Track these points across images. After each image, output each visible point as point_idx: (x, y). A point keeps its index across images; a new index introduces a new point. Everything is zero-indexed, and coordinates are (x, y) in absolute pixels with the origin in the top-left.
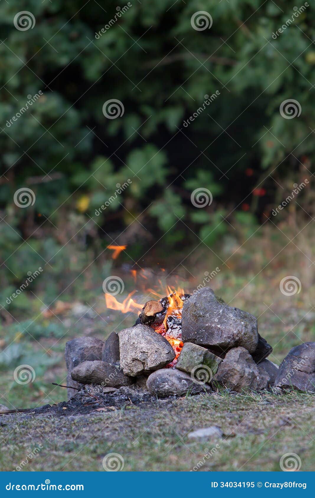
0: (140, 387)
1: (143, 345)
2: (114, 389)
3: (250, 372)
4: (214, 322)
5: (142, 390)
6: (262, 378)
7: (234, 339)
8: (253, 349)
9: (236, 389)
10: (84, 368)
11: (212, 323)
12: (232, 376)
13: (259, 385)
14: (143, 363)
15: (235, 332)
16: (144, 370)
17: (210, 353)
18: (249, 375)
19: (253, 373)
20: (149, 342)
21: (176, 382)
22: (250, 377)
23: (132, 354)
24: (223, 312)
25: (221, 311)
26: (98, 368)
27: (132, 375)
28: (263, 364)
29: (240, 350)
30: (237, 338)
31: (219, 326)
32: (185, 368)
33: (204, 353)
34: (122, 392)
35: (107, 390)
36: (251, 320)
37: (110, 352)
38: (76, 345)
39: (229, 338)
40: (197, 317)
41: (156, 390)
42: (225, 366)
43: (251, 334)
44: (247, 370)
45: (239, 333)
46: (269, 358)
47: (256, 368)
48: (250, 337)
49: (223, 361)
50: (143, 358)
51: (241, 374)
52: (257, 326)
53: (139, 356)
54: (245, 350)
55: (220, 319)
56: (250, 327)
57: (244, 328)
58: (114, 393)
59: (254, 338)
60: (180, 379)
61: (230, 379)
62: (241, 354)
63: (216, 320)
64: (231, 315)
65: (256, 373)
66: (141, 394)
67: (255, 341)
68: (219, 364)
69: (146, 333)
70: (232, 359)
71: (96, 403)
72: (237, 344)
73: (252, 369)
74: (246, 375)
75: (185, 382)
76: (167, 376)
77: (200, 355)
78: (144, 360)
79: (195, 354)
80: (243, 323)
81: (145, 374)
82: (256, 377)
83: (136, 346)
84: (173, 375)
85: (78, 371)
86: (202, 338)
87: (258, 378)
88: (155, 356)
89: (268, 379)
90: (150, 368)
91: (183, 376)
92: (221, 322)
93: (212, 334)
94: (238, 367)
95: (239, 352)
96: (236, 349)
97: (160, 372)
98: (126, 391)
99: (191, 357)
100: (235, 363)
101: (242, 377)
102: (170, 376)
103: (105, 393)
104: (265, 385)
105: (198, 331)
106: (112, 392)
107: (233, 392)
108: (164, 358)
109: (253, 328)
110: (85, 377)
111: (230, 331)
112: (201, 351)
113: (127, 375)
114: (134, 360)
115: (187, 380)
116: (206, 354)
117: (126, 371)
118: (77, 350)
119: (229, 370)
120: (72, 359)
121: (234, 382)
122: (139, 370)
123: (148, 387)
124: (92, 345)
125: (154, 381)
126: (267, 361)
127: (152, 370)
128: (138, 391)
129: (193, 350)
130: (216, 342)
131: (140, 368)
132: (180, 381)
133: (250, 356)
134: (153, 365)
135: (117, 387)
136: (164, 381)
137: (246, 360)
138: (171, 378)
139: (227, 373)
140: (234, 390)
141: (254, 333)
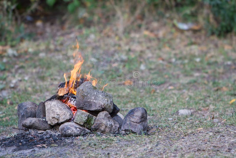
0: (56, 129)
1: (58, 111)
2: (43, 131)
3: (110, 124)
4: (92, 99)
5: (57, 132)
6: (116, 126)
7: (102, 107)
8: (111, 111)
9: (103, 132)
10: (29, 121)
11: (91, 99)
12: (101, 126)
13: (114, 130)
14: (58, 120)
15: (102, 104)
16: (58, 122)
17: (91, 115)
18: (109, 125)
19: (111, 124)
20: (60, 109)
21: (74, 129)
22: (110, 126)
23: (52, 115)
24: (96, 94)
25: (95, 93)
26: (35, 122)
27: (52, 125)
28: (115, 117)
29: (105, 112)
30: (103, 107)
31: (94, 101)
32: (78, 123)
33: (87, 115)
34: (47, 133)
35: (40, 132)
36: (110, 97)
37: (40, 111)
38: (23, 106)
39: (99, 107)
40: (84, 96)
41: (64, 133)
42: (98, 121)
43: (110, 105)
44: (108, 123)
45: (104, 104)
46: (119, 114)
47: (113, 121)
49: (96, 118)
50: (58, 117)
51: (106, 125)
52: (113, 100)
53: (56, 116)
54: (107, 113)
55: (95, 97)
56: (109, 101)
57: (106, 102)
58: (44, 133)
59: (111, 106)
60: (76, 128)
61: (100, 128)
62: (105, 115)
63: (93, 98)
64: (100, 96)
65: (113, 124)
66: (57, 134)
67: (112, 108)
68: (95, 120)
69: (59, 104)
70: (101, 117)
71: (35, 140)
72: (103, 110)
73: (110, 122)
74: (108, 126)
75: (79, 129)
76: (70, 127)
77: (86, 116)
78: (58, 118)
79: (83, 116)
80: (106, 99)
81: (58, 124)
82: (112, 126)
83: (54, 111)
84: (73, 126)
85: (26, 123)
86: (86, 107)
87: (114, 126)
88: (63, 117)
89: (118, 126)
91: (78, 126)
92: (95, 99)
93: (91, 105)
94: (104, 122)
95: (105, 114)
96: (103, 112)
97: (66, 124)
98: (49, 132)
99: (82, 117)
100: (102, 120)
101: (106, 127)
102: (71, 126)
103: (39, 134)
104: (117, 129)
105: (84, 103)
106: (42, 133)
107: (102, 134)
108: (68, 117)
109: (111, 102)
110: (29, 126)
111: (100, 103)
112: (86, 114)
113: (50, 125)
114: (53, 118)
115: (79, 128)
116: (89, 115)
117: (49, 123)
118: (23, 109)
119: (100, 123)
120: (21, 113)
121: (102, 129)
122: (56, 123)
123: (60, 130)
124: (31, 107)
125: (63, 129)
127: (62, 123)
128: (55, 132)
129: (82, 114)
130: (93, 109)
131: (56, 122)
132: (76, 129)
133: (109, 115)
134: (63, 121)
135: (45, 130)
136: (68, 129)
137: (108, 117)
138: (72, 128)
139: (99, 125)
140: (102, 133)
141: (112, 104)
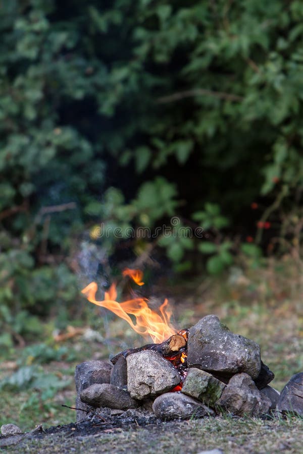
0: (146, 410)
1: (151, 370)
2: (121, 412)
3: (252, 397)
4: (220, 350)
5: (148, 413)
6: (264, 404)
7: (237, 365)
8: (256, 375)
9: (238, 413)
10: (93, 390)
11: (217, 349)
12: (235, 400)
13: (261, 410)
14: (150, 387)
15: (239, 358)
16: (150, 393)
17: (215, 378)
18: (251, 400)
19: (255, 398)
20: (156, 367)
21: (181, 405)
22: (252, 402)
23: (139, 378)
24: (227, 339)
25: (226, 338)
26: (106, 391)
27: (138, 398)
28: (265, 390)
29: (243, 376)
30: (241, 365)
31: (223, 352)
32: (190, 392)
33: (208, 378)
34: (129, 415)
35: (114, 412)
36: (255, 348)
37: (118, 375)
38: (85, 368)
39: (233, 364)
40: (203, 343)
41: (162, 413)
42: (228, 392)
43: (255, 361)
44: (250, 395)
45: (243, 359)
46: (271, 384)
47: (259, 394)
48: (253, 364)
49: (226, 387)
50: (150, 382)
51: (243, 399)
52: (260, 353)
53: (146, 380)
54: (247, 376)
55: (224, 346)
56: (253, 354)
57: (247, 355)
58: (122, 415)
59: (256, 365)
60: (185, 403)
61: (234, 404)
62: (244, 380)
63: (221, 347)
64: (236, 343)
65: (259, 398)
66: (147, 417)
67: (258, 367)
68: (223, 390)
69: (154, 358)
70: (236, 384)
71: (103, 425)
72: (241, 369)
73: (254, 395)
74: (249, 400)
75: (190, 406)
76: (173, 400)
77: (205, 380)
78: (151, 383)
79: (200, 379)
80: (246, 350)
81: (151, 397)
82: (258, 402)
83: (143, 370)
84: (178, 399)
85: (87, 393)
86: (207, 364)
87: (260, 403)
88: (161, 381)
89: (269, 404)
90: (157, 392)
91: (188, 400)
92: (225, 349)
93: (217, 360)
94: (241, 393)
95: (243, 378)
96: (239, 375)
97: (166, 396)
98: (133, 414)
99: (196, 382)
100: (238, 389)
101: (244, 402)
102: (175, 400)
103: (112, 415)
104: (267, 410)
105: (203, 357)
106: (119, 414)
107: (236, 416)
108: (170, 382)
109: (256, 355)
110: (94, 399)
111: (234, 357)
112: (205, 377)
113: (134, 398)
114: (141, 384)
115: (191, 404)
116: (210, 380)
117: (133, 394)
118: (86, 373)
119: (232, 395)
120: (82, 381)
121: (237, 407)
122: (146, 394)
123: (154, 410)
124: (101, 369)
125: (160, 404)
126: (269, 387)
127: (159, 394)
128: (145, 414)
129: (198, 375)
130: (220, 367)
131: (147, 391)
132: (185, 405)
133: (252, 382)
134: (160, 389)
135: (125, 409)
136: (170, 404)
137: (249, 386)
138: (176, 402)
139: (231, 398)
140: (236, 415)
141: (257, 360)
